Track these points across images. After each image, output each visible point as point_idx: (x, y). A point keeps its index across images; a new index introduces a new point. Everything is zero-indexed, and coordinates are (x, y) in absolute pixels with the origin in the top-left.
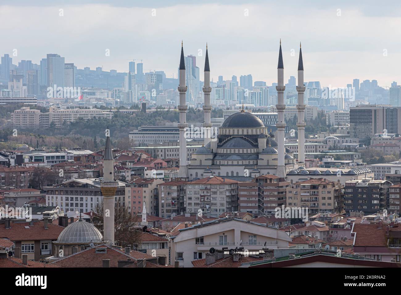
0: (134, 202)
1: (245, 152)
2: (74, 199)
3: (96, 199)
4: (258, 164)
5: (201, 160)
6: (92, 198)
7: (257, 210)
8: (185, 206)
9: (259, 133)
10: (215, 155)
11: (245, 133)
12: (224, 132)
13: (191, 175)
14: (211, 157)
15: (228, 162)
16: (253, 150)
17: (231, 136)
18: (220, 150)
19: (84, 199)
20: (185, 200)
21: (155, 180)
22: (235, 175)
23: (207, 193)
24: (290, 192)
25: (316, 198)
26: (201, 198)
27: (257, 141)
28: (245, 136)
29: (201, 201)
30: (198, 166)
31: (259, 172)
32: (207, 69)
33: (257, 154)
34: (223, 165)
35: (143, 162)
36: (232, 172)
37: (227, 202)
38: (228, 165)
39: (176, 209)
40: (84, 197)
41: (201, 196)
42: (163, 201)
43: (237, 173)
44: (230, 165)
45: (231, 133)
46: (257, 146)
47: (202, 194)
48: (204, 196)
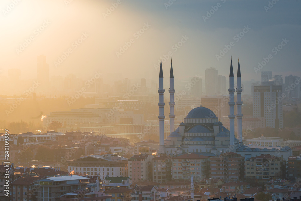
0: (135, 172)
1: (205, 135)
2: (90, 169)
3: (107, 169)
4: (215, 144)
5: (174, 141)
6: (103, 169)
7: (223, 177)
8: (171, 174)
9: (213, 122)
10: (183, 137)
11: (204, 122)
12: (189, 121)
13: (168, 152)
14: (181, 139)
15: (194, 143)
16: (211, 134)
17: (194, 124)
18: (187, 134)
19: (98, 170)
20: (171, 170)
21: (148, 156)
22: (199, 151)
23: (188, 165)
24: (248, 164)
25: (267, 168)
26: (183, 169)
27: (213, 128)
28: (204, 124)
29: (183, 171)
30: (172, 145)
31: (216, 150)
32: (172, 76)
33: (214, 137)
34: (189, 145)
35: (105, 141)
36: (197, 150)
37: (202, 171)
38: (193, 145)
39: (165, 176)
40: (98, 168)
41: (183, 167)
42: (155, 171)
43: (201, 150)
44: (195, 145)
45: (194, 122)
46: (213, 131)
47: (184, 166)
48: (185, 167)
